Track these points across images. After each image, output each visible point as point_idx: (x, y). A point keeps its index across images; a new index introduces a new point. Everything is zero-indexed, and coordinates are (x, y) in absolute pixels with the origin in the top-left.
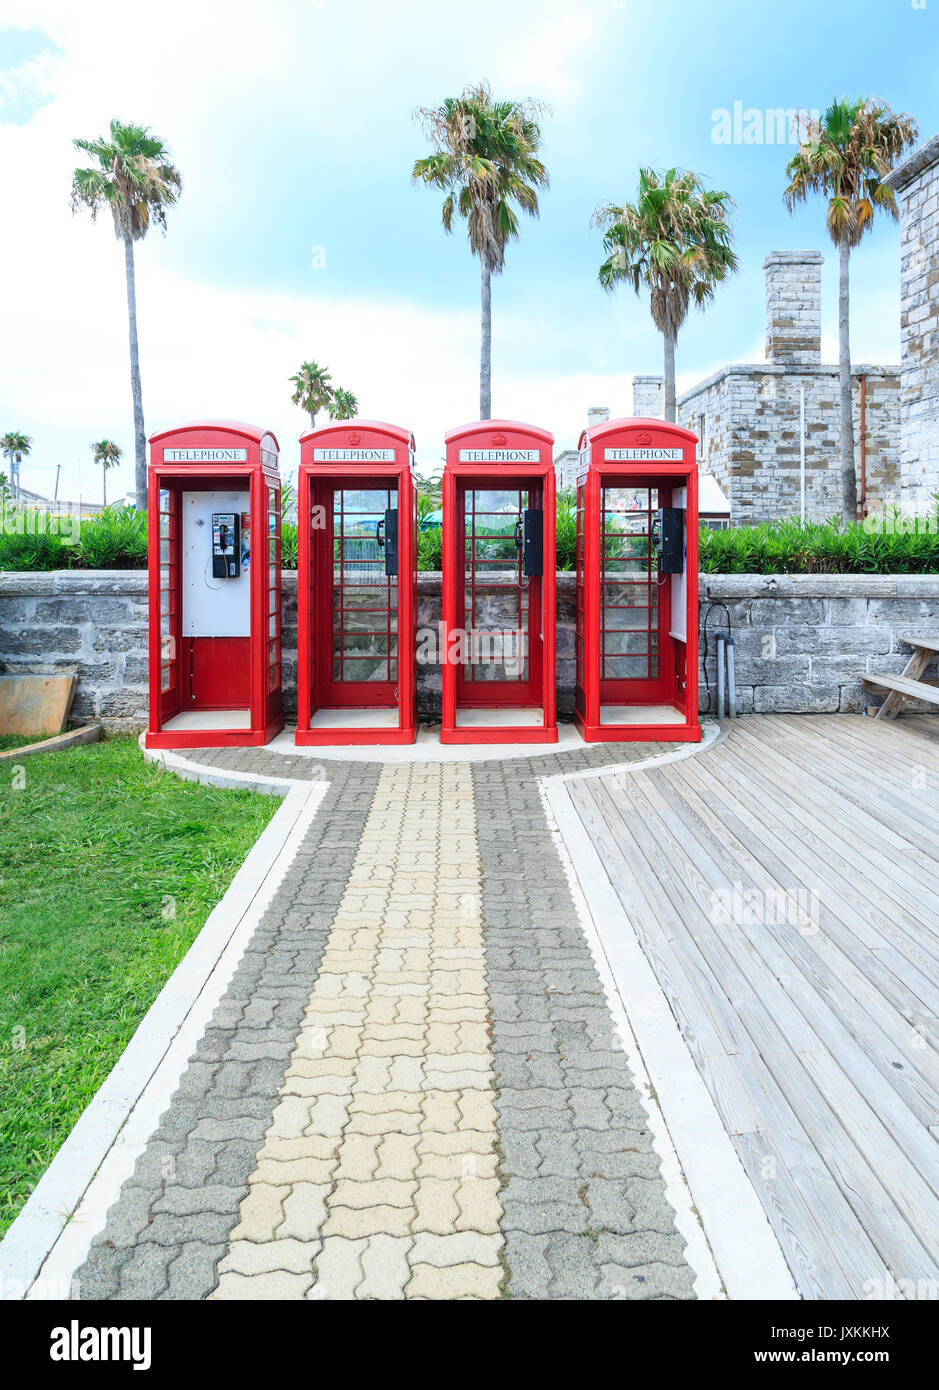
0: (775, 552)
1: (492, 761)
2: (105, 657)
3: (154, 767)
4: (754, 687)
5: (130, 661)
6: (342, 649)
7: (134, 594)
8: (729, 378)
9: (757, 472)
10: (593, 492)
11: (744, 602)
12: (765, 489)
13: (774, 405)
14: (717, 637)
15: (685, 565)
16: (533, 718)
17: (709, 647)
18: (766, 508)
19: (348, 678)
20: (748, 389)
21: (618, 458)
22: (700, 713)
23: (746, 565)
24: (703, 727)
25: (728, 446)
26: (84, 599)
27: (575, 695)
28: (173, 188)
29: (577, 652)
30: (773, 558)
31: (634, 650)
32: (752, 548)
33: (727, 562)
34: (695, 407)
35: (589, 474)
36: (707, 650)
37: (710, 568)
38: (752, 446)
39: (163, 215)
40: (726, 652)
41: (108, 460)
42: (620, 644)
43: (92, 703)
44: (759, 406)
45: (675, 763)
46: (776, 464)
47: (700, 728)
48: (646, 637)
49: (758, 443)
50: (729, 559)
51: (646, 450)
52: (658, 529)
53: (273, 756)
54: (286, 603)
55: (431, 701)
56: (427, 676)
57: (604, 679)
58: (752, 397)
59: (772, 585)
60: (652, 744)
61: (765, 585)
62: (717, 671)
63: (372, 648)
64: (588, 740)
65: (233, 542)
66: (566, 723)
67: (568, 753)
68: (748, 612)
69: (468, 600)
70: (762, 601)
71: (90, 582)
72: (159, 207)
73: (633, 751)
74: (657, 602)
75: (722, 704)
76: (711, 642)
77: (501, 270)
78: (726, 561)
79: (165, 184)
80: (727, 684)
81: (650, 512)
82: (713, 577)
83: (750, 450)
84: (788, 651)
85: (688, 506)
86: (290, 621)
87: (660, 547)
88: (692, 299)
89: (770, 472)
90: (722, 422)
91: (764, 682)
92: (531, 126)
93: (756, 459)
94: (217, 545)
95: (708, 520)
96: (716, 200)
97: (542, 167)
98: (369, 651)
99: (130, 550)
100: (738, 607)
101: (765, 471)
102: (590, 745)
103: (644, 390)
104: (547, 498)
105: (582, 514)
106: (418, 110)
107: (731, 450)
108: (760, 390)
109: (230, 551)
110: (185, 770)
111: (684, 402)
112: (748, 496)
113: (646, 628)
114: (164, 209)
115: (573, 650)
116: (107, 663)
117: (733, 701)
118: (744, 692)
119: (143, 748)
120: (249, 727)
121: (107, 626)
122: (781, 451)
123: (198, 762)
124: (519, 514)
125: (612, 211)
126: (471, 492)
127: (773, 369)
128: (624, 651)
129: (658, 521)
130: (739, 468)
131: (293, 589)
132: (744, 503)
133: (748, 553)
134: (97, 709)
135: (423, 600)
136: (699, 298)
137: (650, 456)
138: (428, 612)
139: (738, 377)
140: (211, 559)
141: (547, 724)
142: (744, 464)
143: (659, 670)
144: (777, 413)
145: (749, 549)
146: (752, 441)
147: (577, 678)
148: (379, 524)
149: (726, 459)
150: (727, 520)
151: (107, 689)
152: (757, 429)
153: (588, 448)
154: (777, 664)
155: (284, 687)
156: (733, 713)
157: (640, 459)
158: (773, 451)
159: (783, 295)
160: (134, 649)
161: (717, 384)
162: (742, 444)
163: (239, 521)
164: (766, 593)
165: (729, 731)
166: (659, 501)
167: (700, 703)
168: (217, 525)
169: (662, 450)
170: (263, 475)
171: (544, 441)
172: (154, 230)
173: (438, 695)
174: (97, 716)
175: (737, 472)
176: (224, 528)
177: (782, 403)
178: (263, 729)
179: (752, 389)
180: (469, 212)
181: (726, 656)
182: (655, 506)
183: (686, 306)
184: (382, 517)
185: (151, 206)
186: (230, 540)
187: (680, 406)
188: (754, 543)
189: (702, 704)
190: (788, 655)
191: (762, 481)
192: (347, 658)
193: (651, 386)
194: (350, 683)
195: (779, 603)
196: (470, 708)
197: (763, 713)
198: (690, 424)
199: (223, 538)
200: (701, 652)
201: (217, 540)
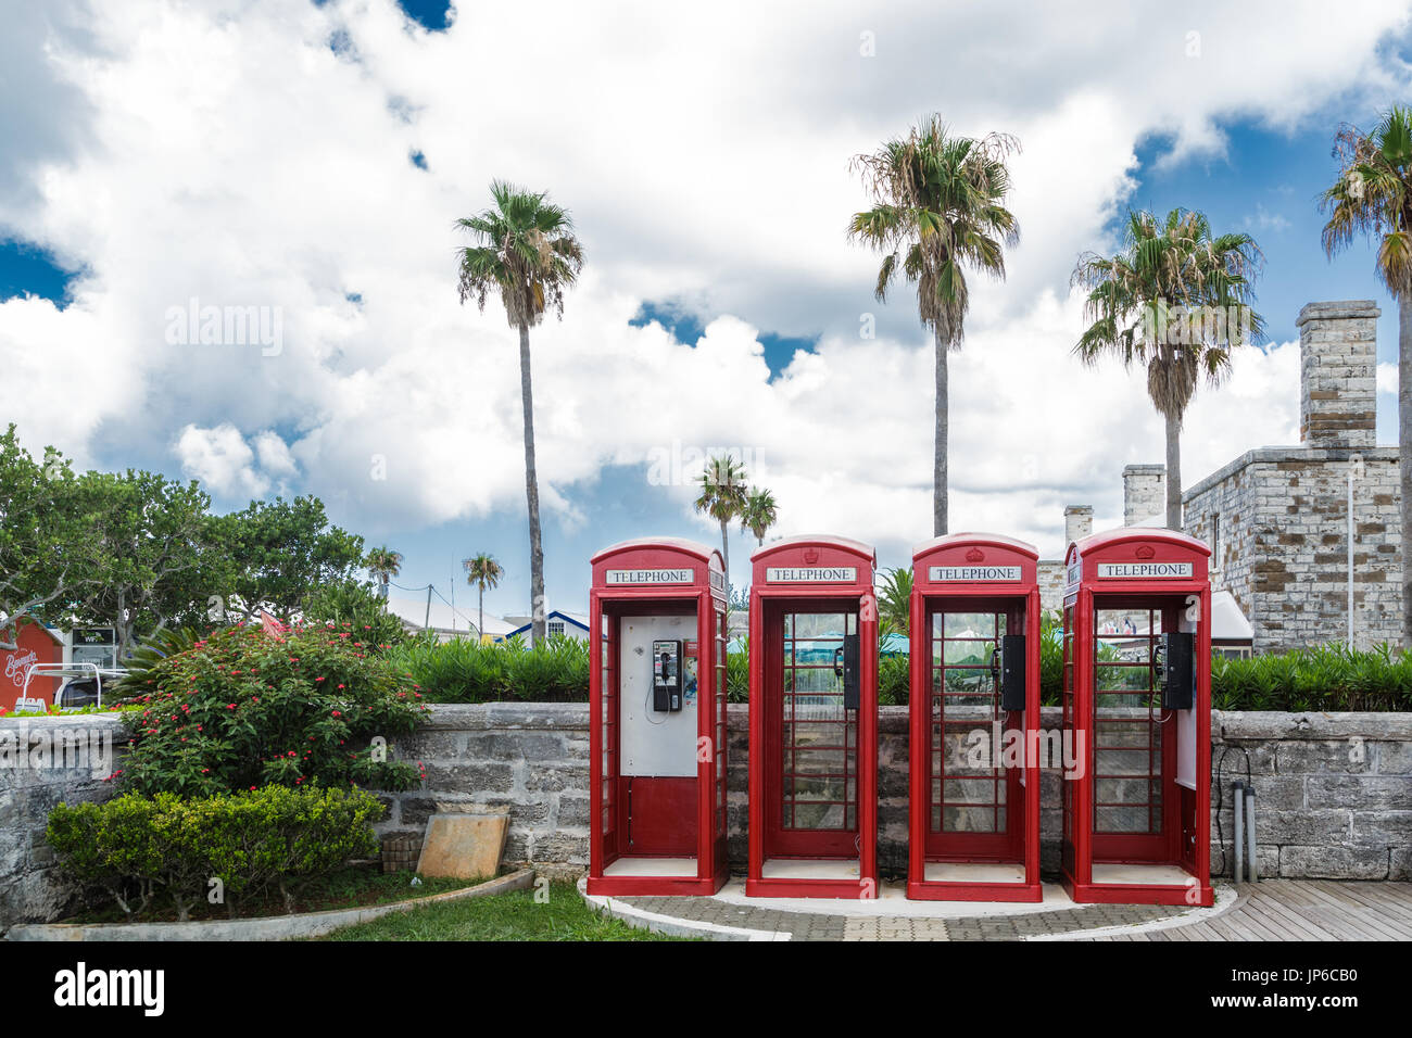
0: (1307, 685)
1: (967, 919)
2: (537, 797)
3: (599, 913)
4: (1280, 846)
5: (564, 801)
6: (793, 792)
7: (570, 728)
8: (1251, 466)
9: (1288, 587)
10: (1084, 614)
11: (1267, 744)
12: (1300, 608)
13: (1311, 500)
14: (1234, 786)
15: (1195, 700)
16: (1012, 876)
17: (1223, 798)
18: (1300, 633)
19: (799, 825)
20: (1277, 481)
21: (1114, 575)
22: (1213, 876)
23: (1270, 701)
24: (1216, 891)
25: (1250, 554)
26: (517, 733)
27: (1062, 851)
28: (571, 263)
29: (1064, 800)
30: (1304, 693)
31: (1131, 800)
32: (1278, 680)
33: (1247, 695)
34: (1207, 504)
35: (1079, 594)
36: (1221, 800)
37: (1225, 704)
38: (1283, 553)
39: (559, 295)
40: (1244, 804)
41: (485, 580)
42: (1114, 793)
43: (524, 847)
44: (1292, 502)
45: (1183, 927)
46: (1314, 576)
47: (1212, 891)
48: (1146, 785)
49: (1290, 549)
50: (1249, 693)
51: (1147, 565)
52: (1161, 658)
53: (724, 906)
54: (730, 740)
55: (893, 854)
56: (888, 825)
57: (1095, 832)
58: (1283, 490)
59: (1303, 725)
60: (1155, 908)
61: (1294, 724)
62: (1233, 826)
63: (826, 792)
64: (1077, 900)
65: (676, 671)
66: (1052, 883)
67: (1055, 913)
68: (1273, 756)
69: (936, 738)
70: (1290, 743)
71: (522, 716)
72: (556, 286)
73: (1133, 914)
74: (1160, 743)
75: (1240, 866)
76: (1226, 792)
77: (959, 345)
78: (1245, 696)
79: (563, 259)
80: (1246, 842)
81: (1153, 638)
82: (1228, 714)
83: (1279, 559)
84: (1322, 805)
85: (1198, 630)
86: (735, 761)
87: (1164, 678)
88: (1202, 369)
89: (1307, 586)
90: (1241, 523)
91: (1293, 841)
92: (995, 167)
93: (1288, 570)
94: (658, 675)
95: (1223, 648)
96: (1234, 246)
97: (1009, 216)
98: (823, 795)
99: (562, 680)
100: (1260, 751)
101: (1299, 586)
102: (1080, 906)
103: (1139, 483)
104: (1030, 622)
105: (1071, 640)
106: (859, 157)
107: (1253, 558)
108: (1294, 483)
109: (672, 681)
110: (633, 917)
111: (1191, 499)
112: (1276, 617)
113: (1147, 773)
114: (561, 288)
115: (1058, 799)
116: (540, 804)
117: (1253, 861)
118: (1268, 852)
119: (585, 894)
120: (696, 875)
121: (541, 763)
122: (1321, 559)
123: (645, 909)
124: (996, 640)
125: (1099, 265)
126: (940, 615)
127: (1310, 455)
128: (1121, 799)
129: (1161, 648)
130: (1265, 582)
131: (738, 725)
132: (1271, 627)
133: (1273, 686)
134: (530, 853)
135: (883, 739)
136: (1212, 368)
137: (1152, 572)
138: (890, 752)
139: (1264, 465)
140: (652, 691)
141: (1029, 881)
142: (1271, 577)
143: (1163, 823)
144: (1316, 510)
145: (1273, 682)
146: (1282, 546)
147: (1064, 831)
148: (837, 651)
149: (1246, 571)
150: (1248, 648)
151: (540, 832)
152: (1288, 532)
153: (1078, 563)
154: (1310, 819)
155: (730, 834)
156: (1253, 877)
157: (1140, 576)
158: (1311, 559)
159: (1324, 359)
160: (568, 789)
161: (1235, 474)
162: (1268, 550)
163: (682, 648)
164: (1296, 734)
165: (1248, 897)
166: (1163, 624)
167: (1212, 864)
168: (658, 653)
169: (1167, 565)
170: (711, 598)
171: (1027, 557)
172: (550, 313)
173: (900, 847)
174: (530, 861)
175: (1261, 586)
176: (665, 656)
177: (1323, 498)
178: (710, 877)
179: (1283, 481)
180: (919, 275)
181: (1245, 810)
182: (1158, 630)
183: (1194, 380)
184: (840, 644)
185: (546, 286)
186: (673, 670)
187: (1186, 503)
188: (1280, 674)
189: (1215, 865)
190: (1323, 809)
191: (1296, 598)
192: (799, 803)
193: (1148, 478)
194: (802, 830)
195: (1312, 746)
196: (938, 862)
197: (1291, 879)
198: (1199, 526)
199: (665, 668)
200: (1214, 803)
201: (659, 670)
